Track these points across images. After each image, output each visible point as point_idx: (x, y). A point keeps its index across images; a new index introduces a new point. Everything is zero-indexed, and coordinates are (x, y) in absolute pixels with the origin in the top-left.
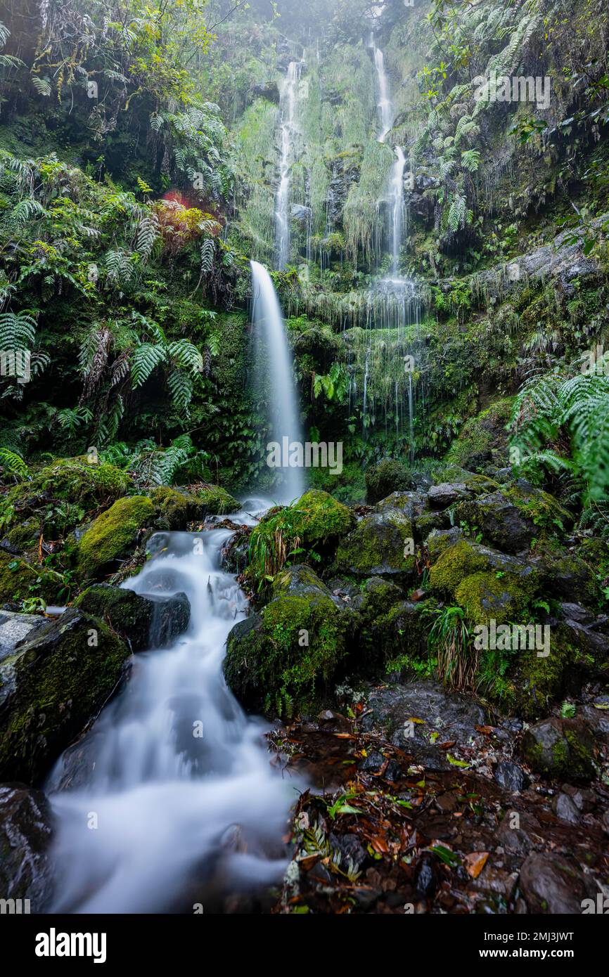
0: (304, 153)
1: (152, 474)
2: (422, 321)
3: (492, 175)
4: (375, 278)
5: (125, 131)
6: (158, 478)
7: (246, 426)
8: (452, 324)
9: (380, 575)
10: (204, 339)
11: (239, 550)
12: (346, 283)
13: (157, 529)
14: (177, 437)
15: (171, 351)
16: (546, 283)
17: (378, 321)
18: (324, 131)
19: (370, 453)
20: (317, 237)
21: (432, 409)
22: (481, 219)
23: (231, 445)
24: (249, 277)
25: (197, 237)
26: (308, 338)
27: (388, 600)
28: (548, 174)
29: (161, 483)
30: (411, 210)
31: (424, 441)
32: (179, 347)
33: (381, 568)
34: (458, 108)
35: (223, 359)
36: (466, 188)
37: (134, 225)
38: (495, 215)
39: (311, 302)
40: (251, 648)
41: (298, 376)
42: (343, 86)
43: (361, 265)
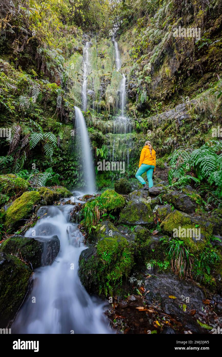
0: (92, 73)
1: (38, 182)
2: (132, 132)
3: (155, 85)
4: (116, 117)
5: (27, 53)
6: (40, 184)
7: (72, 165)
8: (141, 134)
9: (140, 225)
10: (57, 133)
11: (77, 214)
12: (106, 118)
13: (42, 205)
14: (47, 168)
15: (45, 136)
16: (173, 121)
17: (118, 131)
18: (98, 66)
19: (114, 176)
20: (96, 102)
21: (135, 162)
22: (151, 100)
23: (67, 172)
24: (74, 112)
25: (55, 95)
26: (95, 135)
27: (145, 236)
28: (172, 86)
29: (42, 186)
30: (128, 95)
31: (132, 173)
32: (48, 135)
33: (139, 222)
34: (144, 62)
35: (64, 141)
36: (146, 89)
37: (30, 87)
38: (155, 99)
39: (95, 123)
40: (93, 265)
41: (91, 148)
42: (105, 52)
43: (111, 113)
